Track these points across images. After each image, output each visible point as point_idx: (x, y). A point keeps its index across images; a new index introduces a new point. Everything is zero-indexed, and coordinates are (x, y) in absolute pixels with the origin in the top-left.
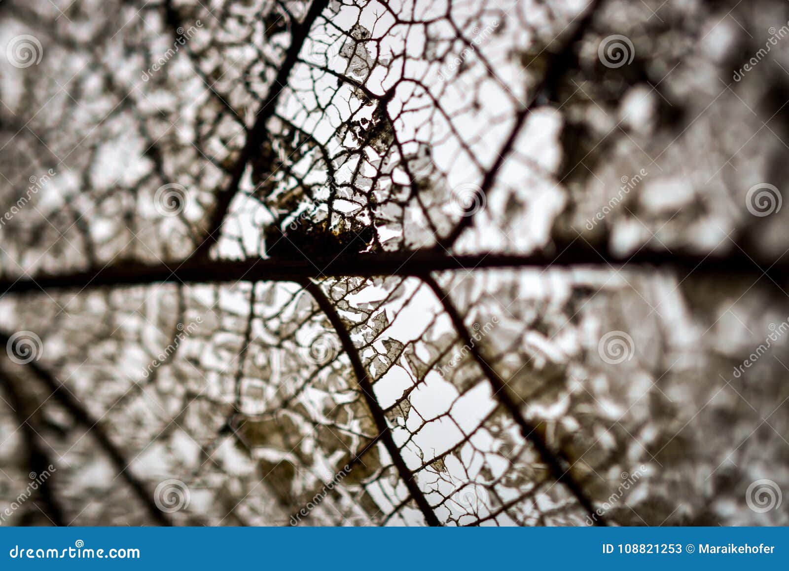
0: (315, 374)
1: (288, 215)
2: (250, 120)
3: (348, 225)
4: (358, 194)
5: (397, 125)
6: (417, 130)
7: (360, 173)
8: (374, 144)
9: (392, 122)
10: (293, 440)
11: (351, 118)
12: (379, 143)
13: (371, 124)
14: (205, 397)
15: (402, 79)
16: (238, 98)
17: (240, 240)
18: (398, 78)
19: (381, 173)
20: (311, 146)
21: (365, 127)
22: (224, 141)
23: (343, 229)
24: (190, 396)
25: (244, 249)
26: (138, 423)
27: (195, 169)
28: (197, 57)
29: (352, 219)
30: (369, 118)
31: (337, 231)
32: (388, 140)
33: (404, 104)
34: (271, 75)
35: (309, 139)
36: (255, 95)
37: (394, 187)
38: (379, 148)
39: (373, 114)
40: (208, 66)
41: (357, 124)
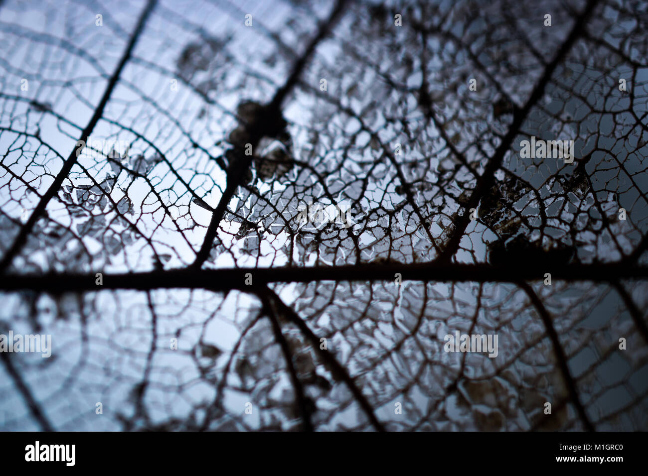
0: (523, 351)
1: (510, 236)
2: (481, 171)
3: (555, 245)
4: (563, 224)
5: (592, 179)
6: (607, 183)
7: (564, 210)
8: (575, 191)
9: (589, 177)
10: (503, 399)
11: (558, 172)
12: (579, 191)
13: (573, 177)
14: (439, 363)
15: (597, 149)
16: (472, 155)
17: (472, 252)
18: (593, 148)
19: (580, 210)
20: (528, 190)
21: (569, 179)
22: (461, 185)
23: (551, 247)
24: (427, 362)
25: (474, 258)
26: (386, 379)
27: (438, 202)
28: (441, 127)
29: (559, 241)
30: (571, 173)
31: (547, 248)
32: (585, 189)
33: (597, 165)
34: (498, 142)
35: (527, 185)
36: (484, 154)
37: (590, 220)
38: (578, 193)
39: (574, 171)
40: (450, 133)
41: (563, 177)
